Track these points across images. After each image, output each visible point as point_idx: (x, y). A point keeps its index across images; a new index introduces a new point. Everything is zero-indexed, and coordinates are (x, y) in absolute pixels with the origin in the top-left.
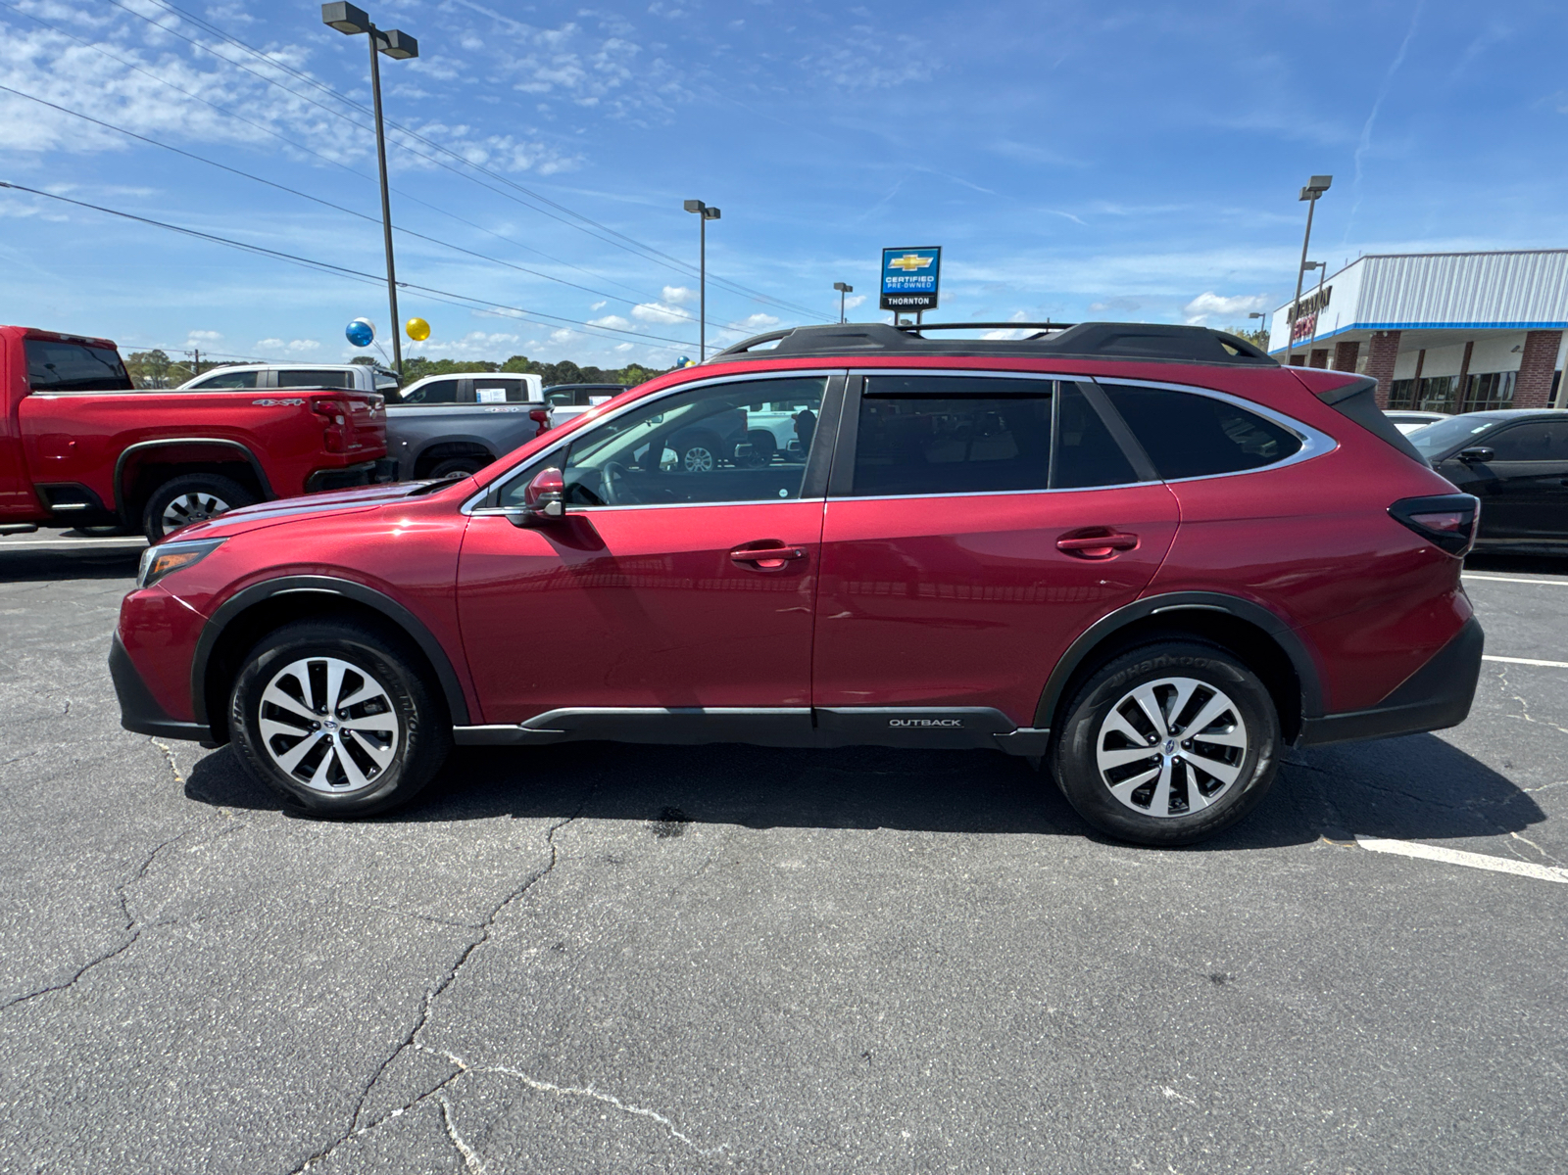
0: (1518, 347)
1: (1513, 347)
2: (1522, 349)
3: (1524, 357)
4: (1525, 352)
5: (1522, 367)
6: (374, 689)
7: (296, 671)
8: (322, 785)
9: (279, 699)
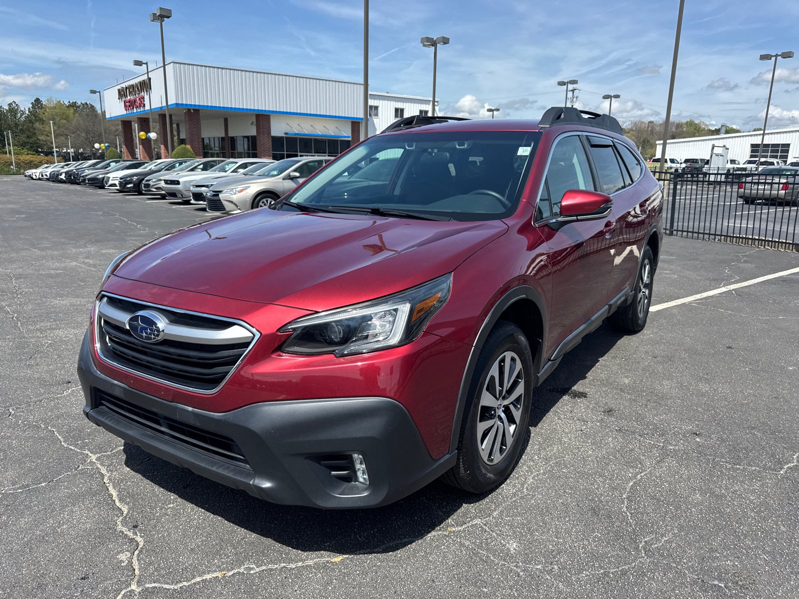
0: (253, 122)
1: (251, 123)
2: (255, 123)
3: (257, 127)
4: (257, 125)
5: (257, 133)
6: (519, 366)
7: (494, 371)
8: (497, 458)
9: (487, 399)
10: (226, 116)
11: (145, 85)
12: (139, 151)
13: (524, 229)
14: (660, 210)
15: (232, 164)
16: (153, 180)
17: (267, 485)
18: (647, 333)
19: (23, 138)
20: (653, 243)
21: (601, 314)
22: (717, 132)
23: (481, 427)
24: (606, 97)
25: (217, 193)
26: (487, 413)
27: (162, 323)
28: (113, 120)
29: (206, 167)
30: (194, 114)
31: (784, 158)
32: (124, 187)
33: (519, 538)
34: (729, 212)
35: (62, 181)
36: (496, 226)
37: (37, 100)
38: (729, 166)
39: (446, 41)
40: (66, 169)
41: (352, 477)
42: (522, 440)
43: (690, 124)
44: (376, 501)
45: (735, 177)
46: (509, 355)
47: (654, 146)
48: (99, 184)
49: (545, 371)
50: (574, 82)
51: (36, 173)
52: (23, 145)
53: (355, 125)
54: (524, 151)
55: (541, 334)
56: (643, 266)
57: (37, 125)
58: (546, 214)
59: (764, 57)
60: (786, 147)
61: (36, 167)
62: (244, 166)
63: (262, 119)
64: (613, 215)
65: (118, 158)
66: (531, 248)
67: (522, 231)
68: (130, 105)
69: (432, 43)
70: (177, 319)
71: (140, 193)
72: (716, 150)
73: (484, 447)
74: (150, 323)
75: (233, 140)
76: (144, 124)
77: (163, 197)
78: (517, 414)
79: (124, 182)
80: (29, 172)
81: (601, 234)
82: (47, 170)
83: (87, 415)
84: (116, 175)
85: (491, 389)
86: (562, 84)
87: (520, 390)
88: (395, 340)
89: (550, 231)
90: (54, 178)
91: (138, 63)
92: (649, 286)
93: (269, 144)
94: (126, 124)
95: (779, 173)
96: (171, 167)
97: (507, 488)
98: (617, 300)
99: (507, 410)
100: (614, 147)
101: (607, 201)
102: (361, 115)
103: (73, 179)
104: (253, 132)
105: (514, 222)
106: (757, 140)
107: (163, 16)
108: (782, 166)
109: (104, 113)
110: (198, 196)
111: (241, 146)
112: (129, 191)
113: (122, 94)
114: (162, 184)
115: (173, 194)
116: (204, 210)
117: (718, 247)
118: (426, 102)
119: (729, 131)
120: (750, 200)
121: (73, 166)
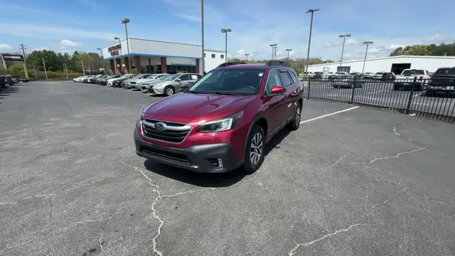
2: (160, 60)
6: (261, 137)
7: (254, 138)
8: (255, 163)
9: (253, 146)
10: (150, 58)
11: (119, 47)
12: (117, 71)
13: (262, 98)
14: (303, 91)
15: (154, 76)
16: (125, 82)
17: (196, 167)
18: (299, 130)
19: (71, 66)
20: (300, 102)
21: (284, 123)
22: (326, 62)
23: (251, 153)
24: (287, 50)
25: (152, 87)
26: (253, 150)
27: (165, 125)
28: (106, 60)
29: (145, 77)
30: (138, 57)
31: (349, 72)
32: (115, 85)
33: (262, 182)
34: (329, 91)
35: (88, 83)
36: (254, 97)
37: (76, 52)
38: (330, 74)
39: (230, 31)
40: (90, 78)
41: (218, 165)
42: (262, 160)
43: (317, 59)
44: (225, 171)
45: (331, 78)
46: (258, 134)
47: (304, 68)
48: (104, 84)
49: (268, 139)
50: (276, 45)
51: (77, 79)
52: (71, 69)
53: (198, 60)
54: (261, 75)
55: (267, 128)
56: (297, 109)
57: (76, 61)
58: (268, 93)
59: (341, 36)
60: (349, 68)
61: (77, 77)
62: (159, 77)
63: (163, 59)
64: (287, 93)
65: (109, 74)
66: (263, 103)
67: (261, 98)
68: (113, 54)
69: (225, 31)
70: (168, 124)
71: (121, 87)
72: (325, 69)
73: (252, 160)
74: (161, 125)
75: (152, 67)
76: (119, 60)
77: (130, 88)
78: (261, 151)
79: (114, 83)
80: (75, 79)
81: (283, 99)
82: (83, 79)
83: (138, 154)
84: (111, 81)
85: (254, 143)
86: (271, 45)
87: (261, 144)
88: (229, 128)
89: (269, 98)
90: (85, 82)
91: (116, 38)
92: (299, 115)
93: (166, 68)
94: (112, 61)
95: (345, 77)
96: (131, 77)
97: (258, 171)
98: (289, 119)
99: (258, 150)
100: (287, 72)
101: (285, 90)
102: (201, 57)
103: (93, 82)
104: (160, 63)
105: (259, 96)
106: (339, 65)
107: (126, 22)
108: (347, 74)
109: (102, 57)
110: (144, 88)
111: (155, 69)
112: (116, 86)
113: (110, 50)
114: (129, 83)
115: (134, 87)
116: (146, 92)
117: (324, 103)
118: (223, 52)
119: (330, 62)
120: (336, 87)
121: (92, 77)
